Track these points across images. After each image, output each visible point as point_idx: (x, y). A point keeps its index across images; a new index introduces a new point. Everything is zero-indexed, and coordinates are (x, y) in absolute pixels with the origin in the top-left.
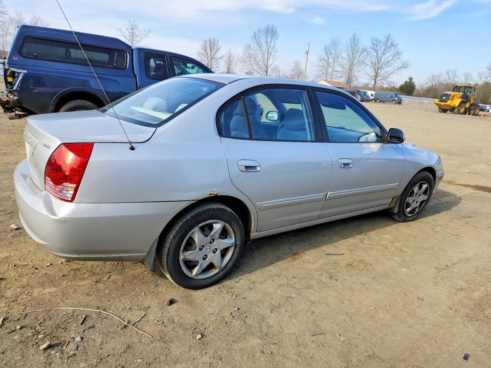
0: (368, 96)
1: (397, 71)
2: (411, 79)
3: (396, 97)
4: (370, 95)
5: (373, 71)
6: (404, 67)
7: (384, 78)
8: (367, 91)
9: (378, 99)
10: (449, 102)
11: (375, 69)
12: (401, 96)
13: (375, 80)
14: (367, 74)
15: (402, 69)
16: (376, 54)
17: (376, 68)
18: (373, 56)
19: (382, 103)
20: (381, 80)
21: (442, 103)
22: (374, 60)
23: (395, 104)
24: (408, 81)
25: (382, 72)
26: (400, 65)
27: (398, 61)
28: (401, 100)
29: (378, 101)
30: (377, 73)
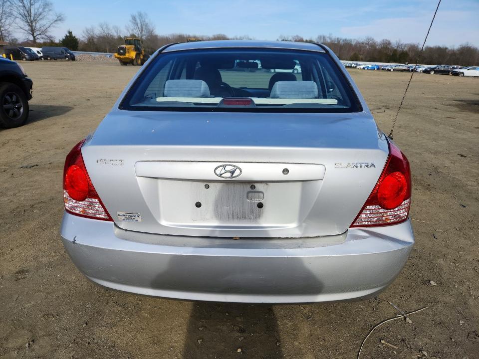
0: (34, 54)
1: (54, 24)
2: (70, 33)
3: (68, 53)
4: (36, 53)
5: (26, 24)
6: (60, 20)
7: (43, 32)
8: (31, 48)
9: (48, 56)
10: (127, 55)
11: (29, 23)
12: (72, 52)
13: (33, 35)
14: (21, 28)
15: (59, 22)
16: (21, 4)
17: (29, 21)
18: (19, 6)
19: (53, 60)
20: (40, 34)
21: (122, 57)
22: (21, 11)
23: (69, 60)
24: (68, 35)
25: (38, 25)
26: (55, 18)
27: (51, 13)
28: (74, 56)
29: (49, 58)
30: (31, 26)
